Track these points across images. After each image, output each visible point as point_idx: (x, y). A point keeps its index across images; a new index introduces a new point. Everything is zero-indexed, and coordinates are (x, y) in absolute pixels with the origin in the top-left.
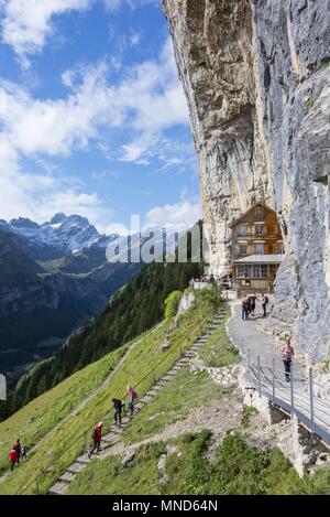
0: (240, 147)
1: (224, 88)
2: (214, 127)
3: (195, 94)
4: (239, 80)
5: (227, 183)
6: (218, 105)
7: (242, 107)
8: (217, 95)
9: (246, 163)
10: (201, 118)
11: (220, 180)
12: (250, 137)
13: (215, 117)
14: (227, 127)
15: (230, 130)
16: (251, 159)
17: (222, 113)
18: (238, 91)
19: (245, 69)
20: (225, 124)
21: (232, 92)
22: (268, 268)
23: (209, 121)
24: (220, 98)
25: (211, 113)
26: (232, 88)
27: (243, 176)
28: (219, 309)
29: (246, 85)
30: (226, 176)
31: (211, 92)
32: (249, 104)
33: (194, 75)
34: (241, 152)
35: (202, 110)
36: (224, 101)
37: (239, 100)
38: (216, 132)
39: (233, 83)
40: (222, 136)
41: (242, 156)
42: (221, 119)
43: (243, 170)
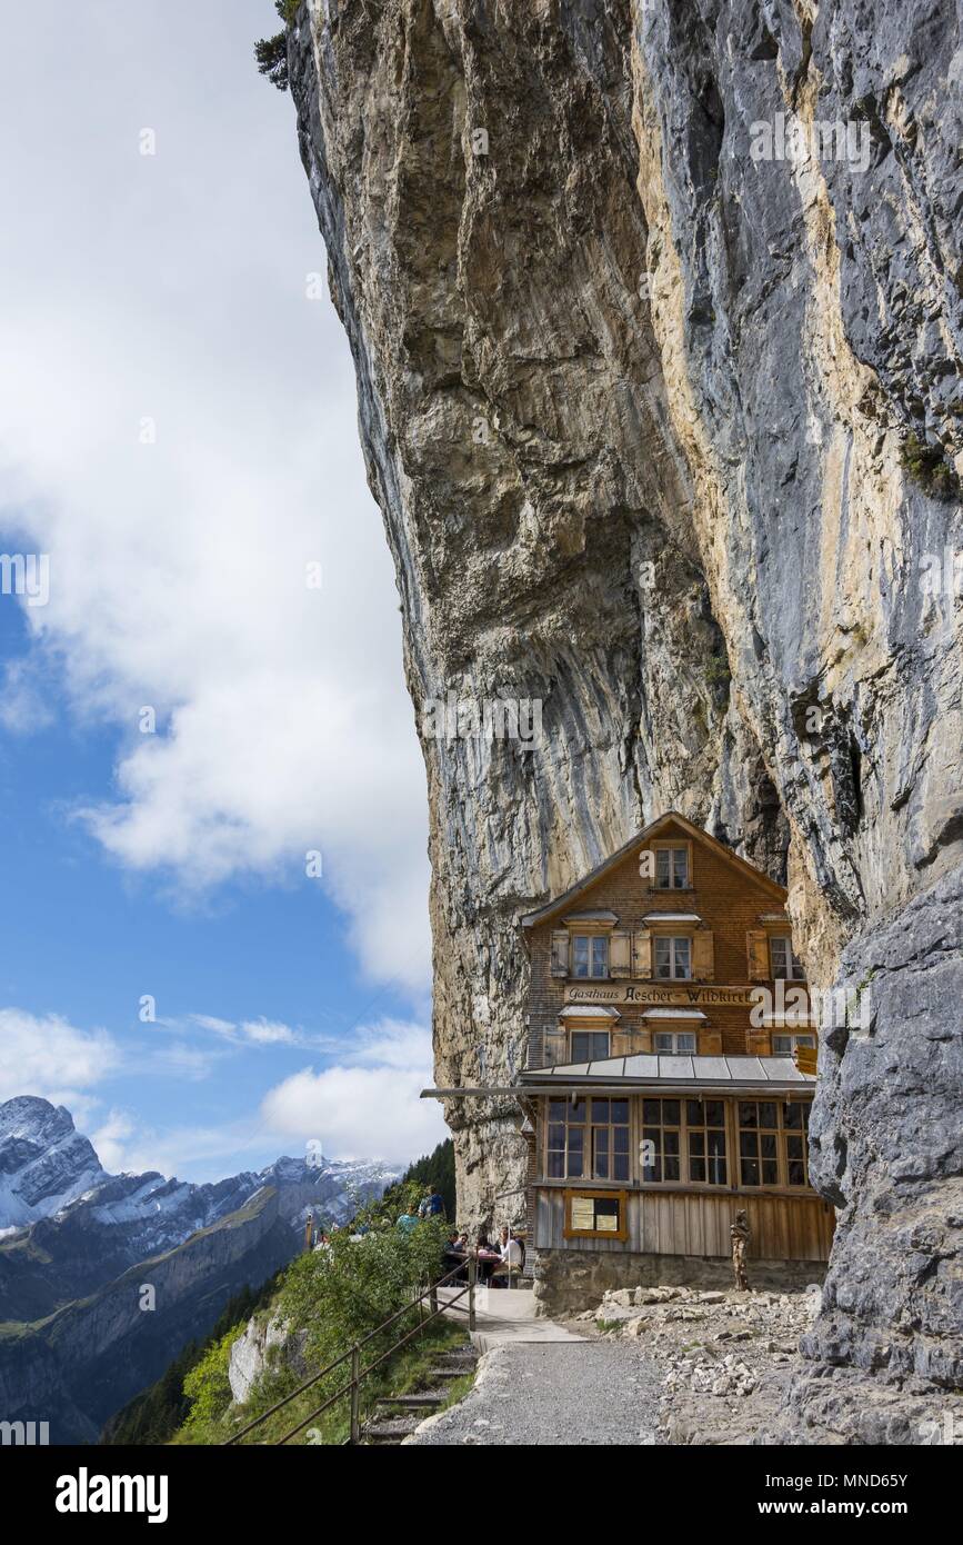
0: (585, 694)
1: (527, 459)
2: (484, 617)
3: (422, 491)
4: (585, 422)
5: (535, 843)
6: (501, 527)
7: (595, 521)
8: (501, 488)
9: (611, 760)
10: (437, 589)
11: (503, 832)
12: (630, 648)
13: (492, 572)
14: (537, 614)
15: (548, 623)
16: (632, 739)
17: (517, 560)
18: (581, 467)
19: (605, 381)
20: (527, 598)
21: (557, 471)
23: (464, 597)
24: (512, 502)
25: (476, 563)
26: (556, 453)
27: (597, 812)
29: (611, 441)
30: (528, 813)
31: (478, 480)
32: (621, 512)
33: (415, 422)
34: (591, 714)
35: (440, 554)
36: (527, 510)
37: (583, 500)
38: (492, 639)
39: (558, 434)
40: (516, 652)
41: (595, 729)
42: (514, 582)
43: (597, 788)
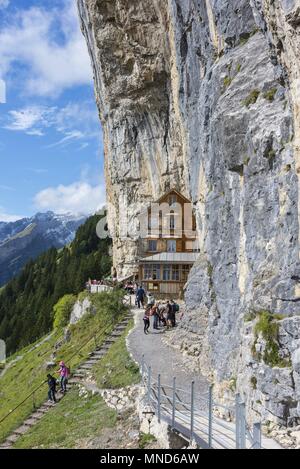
0: (153, 122)
1: (136, 51)
2: (123, 95)
3: (102, 54)
4: (154, 43)
5: (137, 163)
6: (128, 69)
7: (156, 75)
8: (128, 57)
9: (160, 142)
10: (107, 83)
11: (128, 159)
12: (165, 111)
13: (125, 82)
14: (138, 97)
15: (142, 100)
16: (165, 137)
17: (133, 79)
18: (152, 56)
19: (160, 31)
20: (136, 92)
21: (145, 56)
22: (180, 269)
23: (116, 88)
24: (131, 62)
25: (120, 79)
26: (144, 51)
27: (156, 157)
28: (120, 318)
29: (162, 50)
30: (135, 155)
31: (120, 53)
32: (164, 72)
33: (100, 31)
34: (154, 128)
35: (108, 74)
36: (135, 65)
37: (153, 67)
38: (125, 102)
39: (146, 46)
40: (132, 107)
41: (155, 132)
42: (132, 87)
43: (155, 150)
